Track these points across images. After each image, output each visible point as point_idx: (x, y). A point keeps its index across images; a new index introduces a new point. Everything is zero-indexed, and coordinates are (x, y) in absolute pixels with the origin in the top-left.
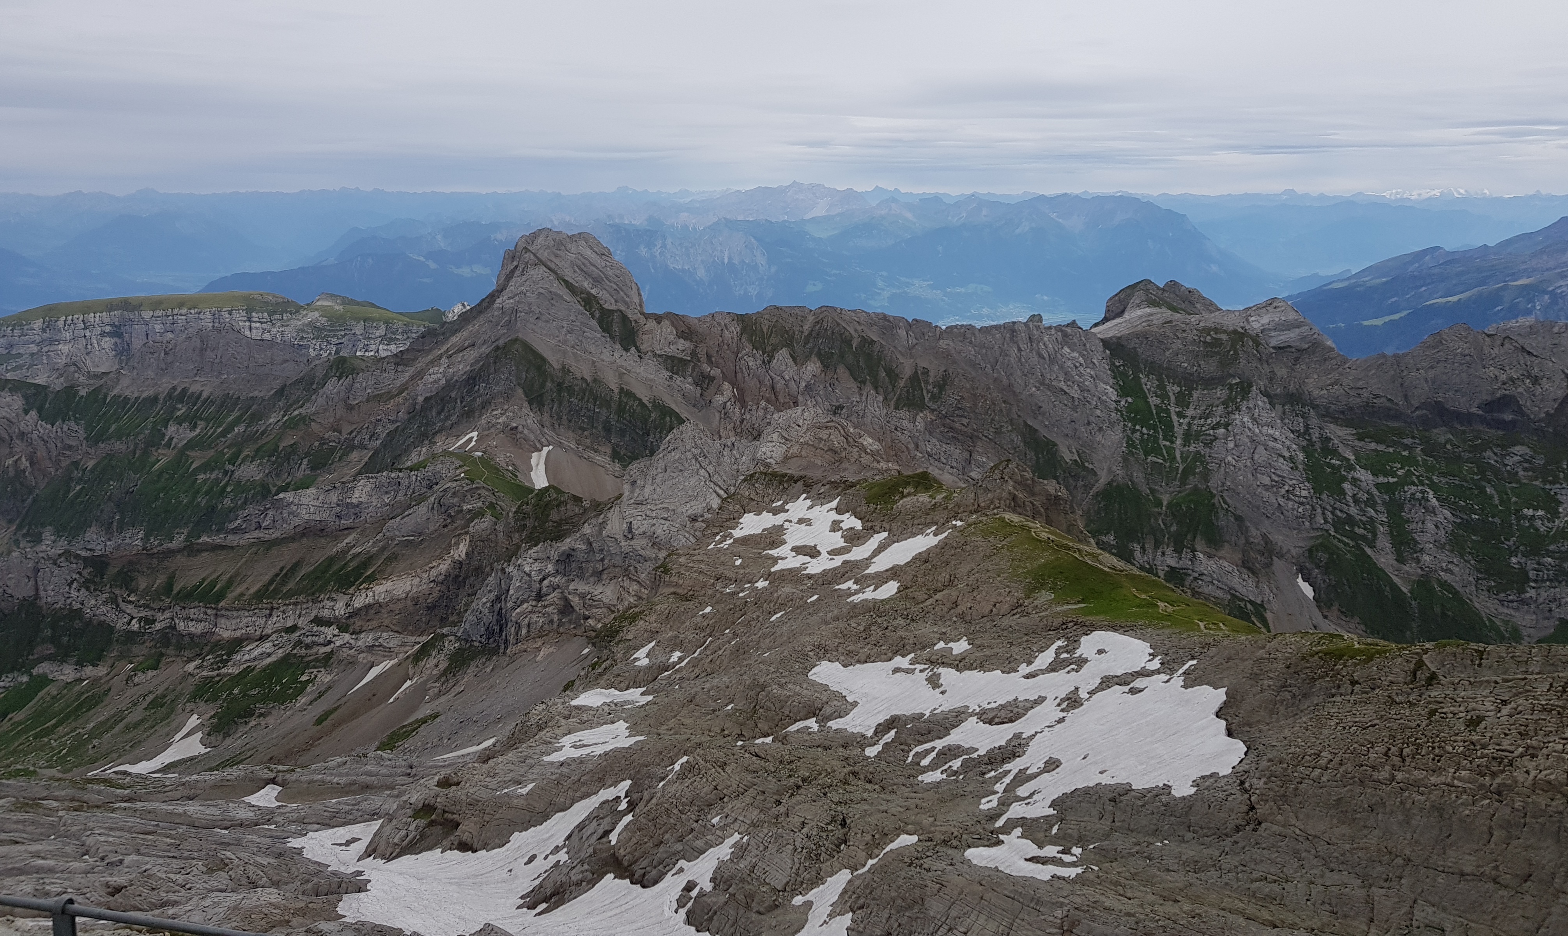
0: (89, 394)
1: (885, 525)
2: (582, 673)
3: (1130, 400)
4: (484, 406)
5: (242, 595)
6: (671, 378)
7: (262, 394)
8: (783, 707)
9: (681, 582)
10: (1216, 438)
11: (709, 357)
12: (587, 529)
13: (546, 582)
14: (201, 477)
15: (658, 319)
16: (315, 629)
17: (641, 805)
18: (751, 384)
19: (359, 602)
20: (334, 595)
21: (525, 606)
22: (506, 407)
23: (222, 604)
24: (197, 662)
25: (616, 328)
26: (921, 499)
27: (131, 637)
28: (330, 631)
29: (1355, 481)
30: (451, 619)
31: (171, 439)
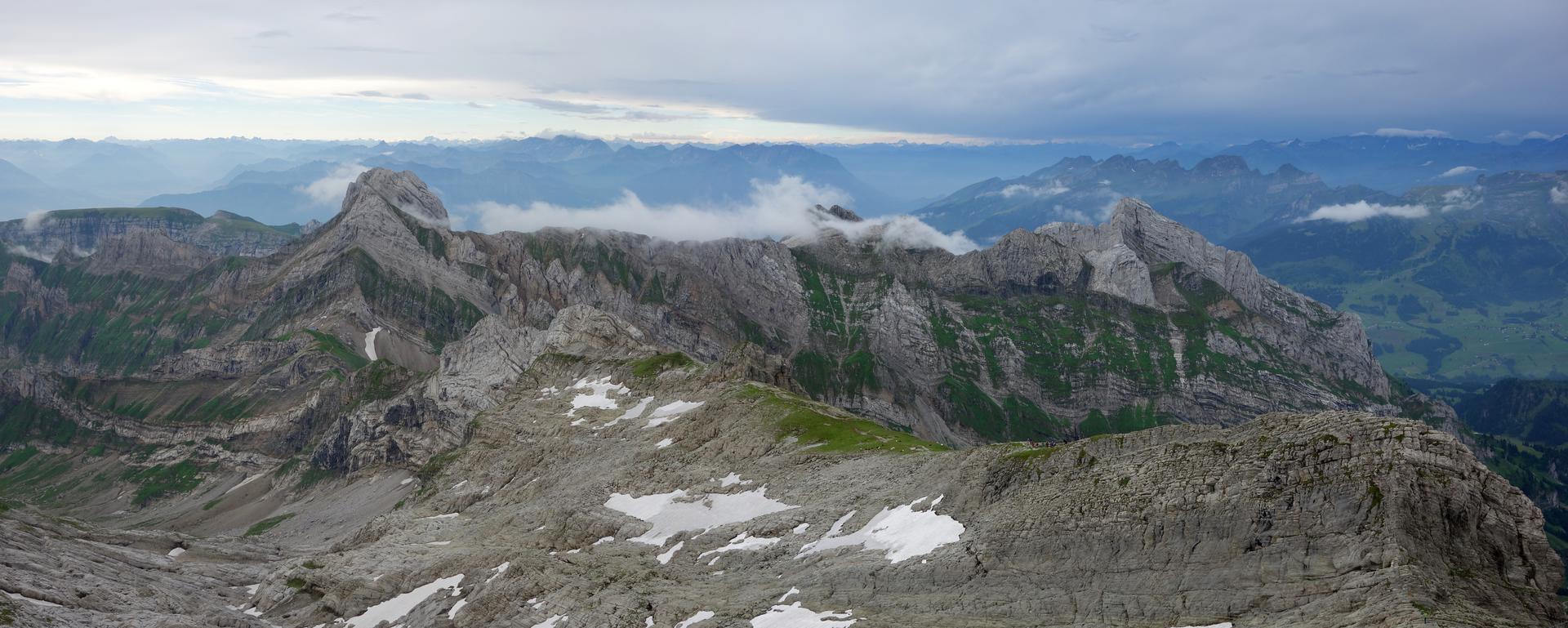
0: (72, 271)
1: (650, 391)
2: (411, 497)
3: (812, 292)
4: (332, 297)
5: (159, 416)
6: (471, 280)
7: (177, 279)
9: (489, 434)
10: (872, 316)
11: (500, 265)
12: (410, 392)
13: (378, 429)
14: (136, 332)
15: (462, 236)
16: (207, 445)
18: (532, 285)
19: (238, 430)
20: (220, 424)
21: (362, 444)
22: (347, 298)
23: (145, 420)
24: (126, 456)
25: (430, 242)
27: (88, 433)
28: (217, 448)
29: (964, 337)
30: (304, 449)
31: (119, 305)
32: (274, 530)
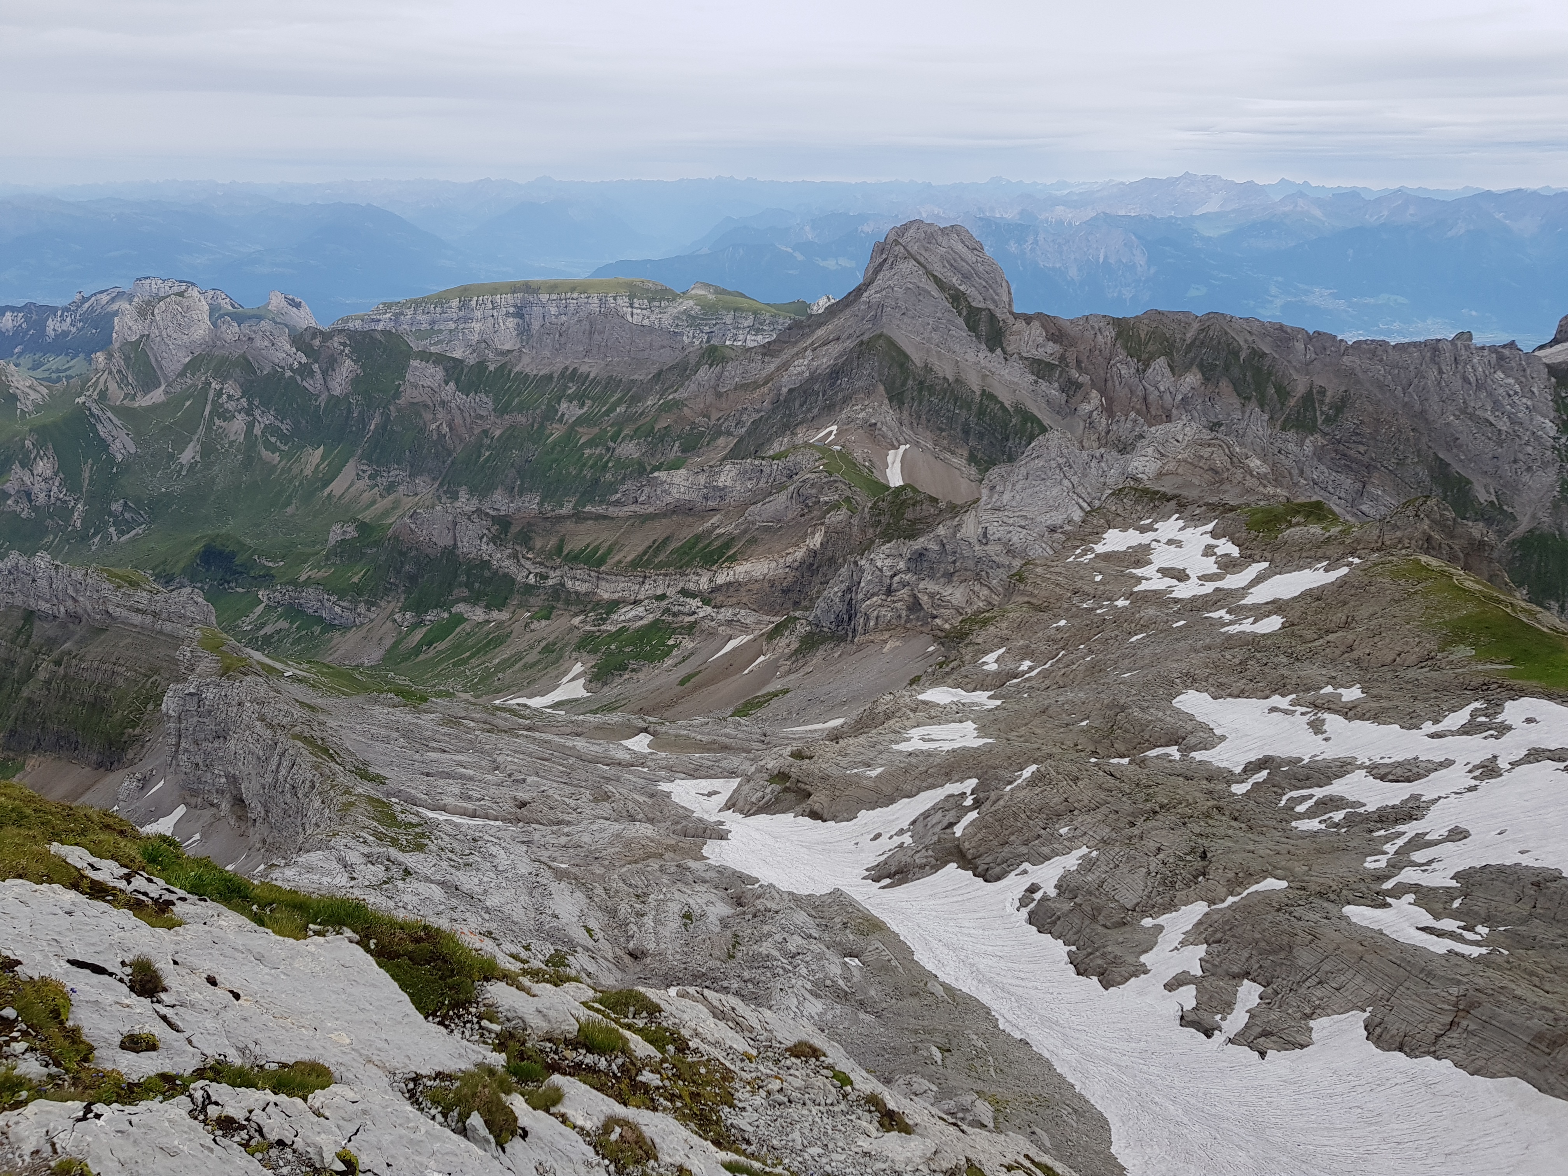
0: (496, 369)
1: (1266, 554)
2: (930, 670)
4: (845, 400)
5: (620, 562)
6: (1036, 382)
7: (641, 378)
8: (1143, 731)
9: (1036, 592)
11: (1079, 362)
12: (941, 530)
13: (897, 579)
14: (587, 452)
15: (1028, 319)
16: (681, 599)
17: (988, 804)
18: (1122, 393)
19: (721, 579)
20: (699, 570)
21: (875, 599)
22: (866, 403)
23: (603, 568)
24: (582, 617)
25: (983, 328)
26: (1312, 531)
27: (529, 589)
28: (695, 603)
30: (804, 603)
31: (563, 415)
32: (763, 710)
